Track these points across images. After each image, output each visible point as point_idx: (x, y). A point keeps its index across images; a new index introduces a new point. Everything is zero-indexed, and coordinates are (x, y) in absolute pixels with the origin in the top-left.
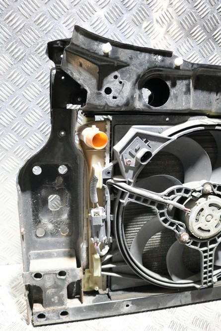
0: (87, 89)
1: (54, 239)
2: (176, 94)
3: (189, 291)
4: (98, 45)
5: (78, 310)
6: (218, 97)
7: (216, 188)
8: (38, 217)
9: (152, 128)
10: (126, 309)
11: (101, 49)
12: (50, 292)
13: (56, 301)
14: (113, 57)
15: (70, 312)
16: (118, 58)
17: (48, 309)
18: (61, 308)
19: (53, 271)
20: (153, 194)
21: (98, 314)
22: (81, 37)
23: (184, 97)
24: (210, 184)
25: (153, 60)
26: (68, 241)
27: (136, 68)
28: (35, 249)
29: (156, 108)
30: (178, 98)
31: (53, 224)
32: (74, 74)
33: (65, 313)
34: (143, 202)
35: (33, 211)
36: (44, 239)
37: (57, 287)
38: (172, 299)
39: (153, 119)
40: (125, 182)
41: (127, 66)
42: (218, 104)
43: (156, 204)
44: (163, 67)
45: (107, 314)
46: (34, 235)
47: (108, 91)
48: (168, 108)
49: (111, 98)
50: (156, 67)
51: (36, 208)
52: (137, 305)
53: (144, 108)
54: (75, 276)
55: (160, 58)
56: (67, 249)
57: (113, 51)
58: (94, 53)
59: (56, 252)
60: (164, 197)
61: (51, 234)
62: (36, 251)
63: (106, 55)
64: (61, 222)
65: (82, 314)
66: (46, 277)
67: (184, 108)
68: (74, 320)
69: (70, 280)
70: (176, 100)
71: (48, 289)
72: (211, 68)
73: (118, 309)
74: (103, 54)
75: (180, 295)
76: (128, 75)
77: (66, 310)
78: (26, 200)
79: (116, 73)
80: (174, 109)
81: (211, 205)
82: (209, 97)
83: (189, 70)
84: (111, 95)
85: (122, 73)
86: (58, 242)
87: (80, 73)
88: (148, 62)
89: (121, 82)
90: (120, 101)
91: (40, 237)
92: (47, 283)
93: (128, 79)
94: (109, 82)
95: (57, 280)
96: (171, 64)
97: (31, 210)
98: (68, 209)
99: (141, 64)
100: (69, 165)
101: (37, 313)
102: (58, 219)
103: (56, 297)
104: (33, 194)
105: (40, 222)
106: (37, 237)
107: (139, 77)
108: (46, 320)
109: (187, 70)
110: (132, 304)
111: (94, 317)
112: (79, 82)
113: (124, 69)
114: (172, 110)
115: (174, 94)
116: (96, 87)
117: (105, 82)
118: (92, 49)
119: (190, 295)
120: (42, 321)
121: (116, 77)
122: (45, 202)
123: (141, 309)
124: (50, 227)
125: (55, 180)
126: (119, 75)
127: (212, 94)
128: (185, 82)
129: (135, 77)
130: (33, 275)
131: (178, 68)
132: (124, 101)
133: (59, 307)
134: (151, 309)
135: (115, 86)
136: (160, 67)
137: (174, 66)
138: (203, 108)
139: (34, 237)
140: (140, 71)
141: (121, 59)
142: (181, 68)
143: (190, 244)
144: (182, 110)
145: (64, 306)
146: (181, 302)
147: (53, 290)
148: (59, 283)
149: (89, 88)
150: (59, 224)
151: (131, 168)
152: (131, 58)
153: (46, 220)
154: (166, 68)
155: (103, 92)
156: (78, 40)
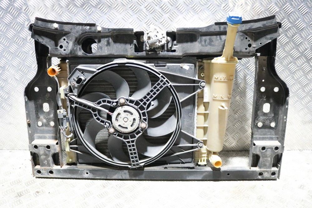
0: (49, 46)
1: (47, 128)
2: (101, 46)
3: (127, 170)
4: (51, 25)
5: (59, 171)
6: (131, 46)
7: (129, 101)
8: (38, 115)
9: (90, 66)
10: (86, 176)
11: (53, 26)
12: (42, 157)
13: (46, 164)
14: (61, 29)
15: (54, 172)
16: (64, 30)
17: (42, 168)
18: (49, 168)
19: (43, 145)
20: (88, 102)
21: (69, 176)
22: (40, 22)
23: (106, 48)
24: (124, 98)
25: (84, 29)
26: (54, 130)
27: (75, 34)
28: (37, 133)
29: (90, 55)
30: (102, 49)
31: (46, 119)
32: (39, 40)
33: (51, 172)
34: (83, 107)
35: (36, 112)
36: (42, 128)
37: (46, 155)
38: (116, 174)
39: (91, 61)
40: (74, 95)
41: (69, 34)
42: (132, 50)
43: (91, 109)
44: (90, 32)
45: (75, 177)
46: (36, 125)
47: (61, 47)
48: (97, 55)
49: (63, 51)
50: (86, 32)
51: (36, 110)
52: (93, 174)
53: (83, 55)
54: (55, 150)
55: (88, 27)
56: (54, 135)
57: (60, 27)
58: (49, 29)
59: (48, 136)
60: (95, 105)
61: (45, 125)
62: (38, 135)
63: (56, 29)
64: (50, 118)
65: (61, 174)
66: (40, 148)
67: (106, 54)
68: (57, 177)
69: (52, 152)
70: (101, 50)
71: (41, 155)
72: (121, 30)
73: (81, 174)
74: (54, 29)
75: (121, 172)
76: (71, 38)
77: (52, 170)
78: (32, 105)
79: (64, 37)
80: (100, 55)
81: (125, 111)
82: (125, 47)
83: (107, 33)
84: (63, 49)
85: (67, 37)
86: (49, 130)
87: (43, 39)
88: (81, 30)
89: (67, 42)
90: (68, 52)
91: (40, 127)
92: (41, 151)
93: (71, 40)
94: (61, 42)
95: (46, 151)
96: (96, 30)
97: (34, 111)
98: (53, 111)
99: (77, 32)
100: (52, 87)
101: (36, 169)
102: (49, 117)
103: (46, 161)
104: (35, 102)
105: (39, 118)
106: (38, 126)
107: (76, 39)
108: (41, 175)
109: (105, 33)
110: (90, 172)
111: (67, 177)
112: (43, 43)
113: (68, 35)
114: (99, 55)
115: (100, 46)
116: (54, 45)
117: (59, 42)
118: (47, 27)
119: (128, 173)
120: (40, 175)
121: (64, 39)
122: (42, 107)
123: (96, 177)
124: (45, 121)
125: (45, 95)
126: (66, 39)
127: (127, 45)
128: (106, 39)
129: (74, 39)
130: (33, 146)
131: (99, 32)
132: (69, 51)
133: (48, 168)
134: (102, 178)
135: (65, 44)
136: (88, 32)
137: (97, 31)
138: (122, 53)
139: (37, 126)
140: (77, 35)
141: (65, 30)
142: (101, 32)
143: (116, 135)
144: (105, 55)
145: (50, 167)
146: (122, 177)
147: (44, 156)
148: (47, 152)
149: (50, 46)
150: (49, 120)
151: (76, 88)
152: (71, 29)
153: (42, 117)
154: (92, 32)
155: (59, 47)
156: (38, 24)
